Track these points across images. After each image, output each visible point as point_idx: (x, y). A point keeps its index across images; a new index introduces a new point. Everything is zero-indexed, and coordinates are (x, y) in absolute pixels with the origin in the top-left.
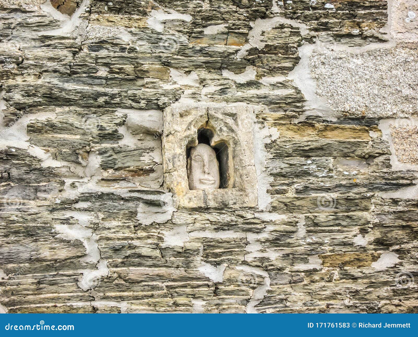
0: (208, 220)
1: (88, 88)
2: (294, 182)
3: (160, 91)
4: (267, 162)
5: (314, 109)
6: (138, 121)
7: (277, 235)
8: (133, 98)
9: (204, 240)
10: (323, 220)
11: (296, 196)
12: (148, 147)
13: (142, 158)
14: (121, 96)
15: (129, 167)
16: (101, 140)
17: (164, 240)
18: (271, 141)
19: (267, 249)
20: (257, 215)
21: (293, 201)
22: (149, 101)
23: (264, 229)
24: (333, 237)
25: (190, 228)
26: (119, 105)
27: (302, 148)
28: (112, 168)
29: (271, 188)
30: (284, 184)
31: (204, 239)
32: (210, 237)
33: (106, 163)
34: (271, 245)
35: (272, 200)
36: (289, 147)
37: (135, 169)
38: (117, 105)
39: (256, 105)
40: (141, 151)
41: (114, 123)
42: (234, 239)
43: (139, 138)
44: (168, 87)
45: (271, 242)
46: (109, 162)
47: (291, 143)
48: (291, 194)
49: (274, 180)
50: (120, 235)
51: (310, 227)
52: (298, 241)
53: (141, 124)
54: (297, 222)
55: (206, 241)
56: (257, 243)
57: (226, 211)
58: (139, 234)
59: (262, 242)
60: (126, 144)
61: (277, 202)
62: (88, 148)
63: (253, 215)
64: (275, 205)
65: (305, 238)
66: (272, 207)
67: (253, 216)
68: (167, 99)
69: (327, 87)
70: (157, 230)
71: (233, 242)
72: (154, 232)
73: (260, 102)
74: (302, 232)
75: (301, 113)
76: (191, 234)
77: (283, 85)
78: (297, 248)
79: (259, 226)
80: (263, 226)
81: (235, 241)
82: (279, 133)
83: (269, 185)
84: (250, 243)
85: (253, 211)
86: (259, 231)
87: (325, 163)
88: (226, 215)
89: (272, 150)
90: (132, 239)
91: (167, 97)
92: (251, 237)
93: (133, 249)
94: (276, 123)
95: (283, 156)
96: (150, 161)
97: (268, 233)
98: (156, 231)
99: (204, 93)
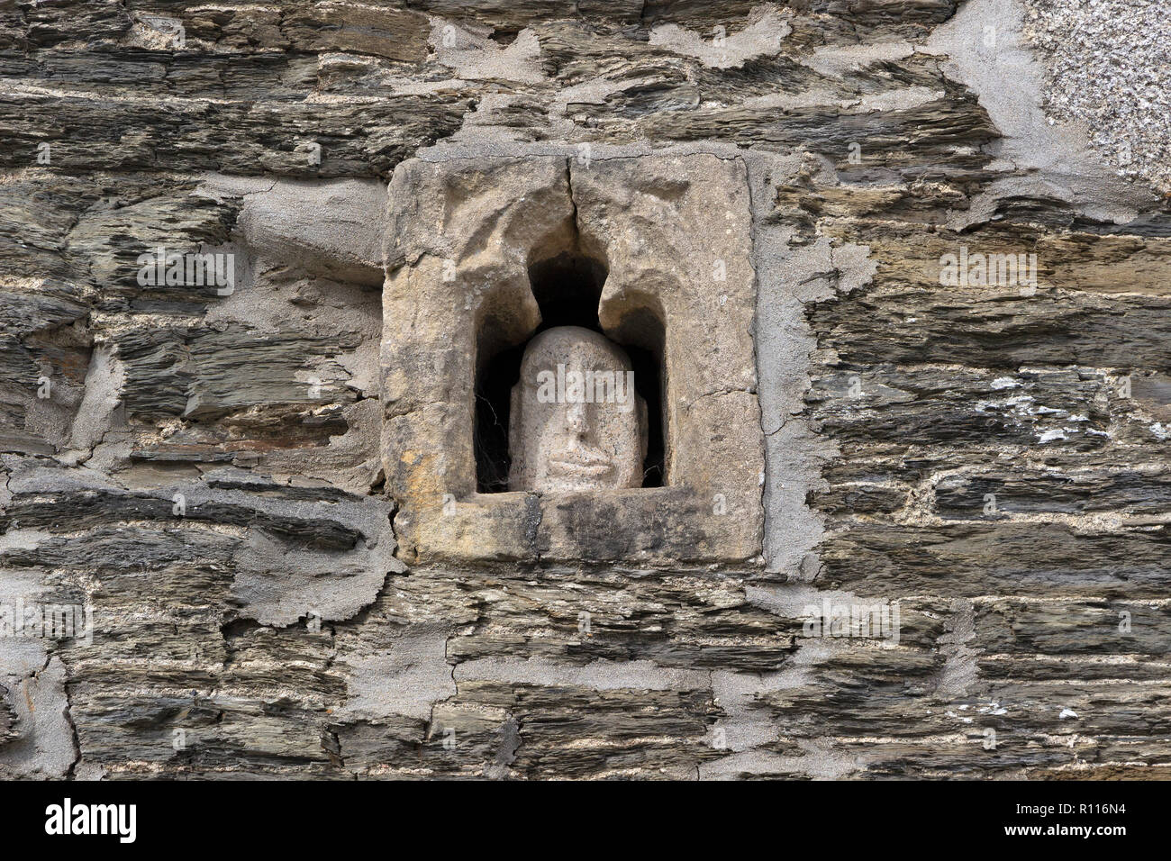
0: (541, 611)
1: (93, 95)
2: (928, 463)
3: (378, 100)
4: (814, 378)
5: (1032, 170)
6: (284, 222)
7: (848, 681)
8: (263, 131)
9: (520, 697)
10: (1054, 623)
11: (940, 521)
12: (333, 334)
13: (300, 376)
14: (217, 122)
15: (244, 409)
16: (130, 300)
17: (349, 692)
18: (834, 292)
19: (802, 744)
20: (756, 594)
21: (925, 544)
22: (330, 141)
23: (790, 658)
24: (1098, 696)
25: (460, 643)
26: (209, 161)
27: (971, 328)
28: (177, 413)
29: (825, 486)
30: (883, 471)
31: (523, 691)
32: (548, 682)
33: (149, 392)
34: (818, 723)
35: (830, 534)
36: (913, 320)
37: (266, 418)
38: (202, 160)
39: (781, 152)
40: (298, 345)
41: (183, 230)
42: (653, 695)
43: (295, 296)
44: (412, 87)
45: (820, 713)
46: (160, 387)
47: (929, 306)
48: (918, 514)
49: (838, 454)
50: (161, 662)
51: (996, 652)
52: (938, 710)
53: (296, 233)
54: (939, 630)
55: (530, 699)
56: (756, 714)
57: (624, 575)
58: (243, 664)
59: (778, 713)
60: (239, 317)
61: (853, 544)
62: (80, 330)
63: (742, 595)
64: (841, 555)
65: (972, 698)
66: (827, 562)
67: (736, 600)
68: (398, 131)
69: (1093, 83)
70: (326, 650)
71: (649, 710)
72: (309, 658)
73: (797, 141)
74: (961, 673)
75: (975, 186)
76: (469, 668)
77: (899, 74)
78: (933, 739)
79: (763, 643)
80: (787, 643)
81: (656, 704)
82: (874, 263)
83: (817, 473)
84: (724, 716)
85: (742, 576)
86: (765, 665)
87: (1072, 391)
88: (620, 594)
89: (838, 331)
90: (212, 682)
91: (402, 122)
92: (733, 688)
93: (212, 723)
94: (866, 227)
95: (888, 357)
96: (331, 388)
97: (804, 670)
98: (315, 653)
99: (562, 108)
